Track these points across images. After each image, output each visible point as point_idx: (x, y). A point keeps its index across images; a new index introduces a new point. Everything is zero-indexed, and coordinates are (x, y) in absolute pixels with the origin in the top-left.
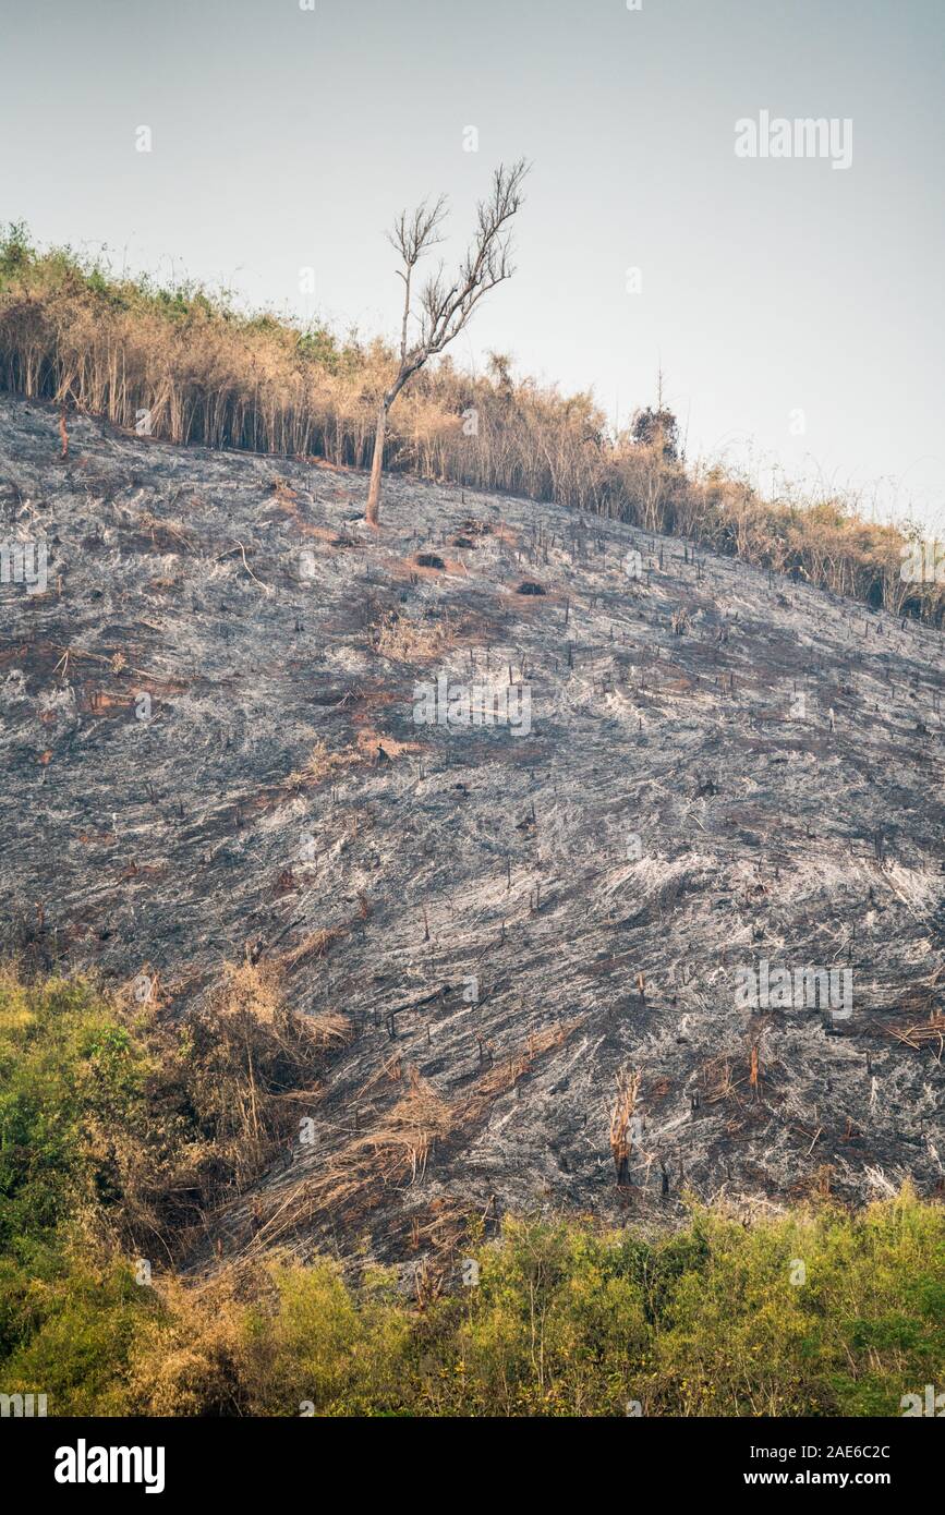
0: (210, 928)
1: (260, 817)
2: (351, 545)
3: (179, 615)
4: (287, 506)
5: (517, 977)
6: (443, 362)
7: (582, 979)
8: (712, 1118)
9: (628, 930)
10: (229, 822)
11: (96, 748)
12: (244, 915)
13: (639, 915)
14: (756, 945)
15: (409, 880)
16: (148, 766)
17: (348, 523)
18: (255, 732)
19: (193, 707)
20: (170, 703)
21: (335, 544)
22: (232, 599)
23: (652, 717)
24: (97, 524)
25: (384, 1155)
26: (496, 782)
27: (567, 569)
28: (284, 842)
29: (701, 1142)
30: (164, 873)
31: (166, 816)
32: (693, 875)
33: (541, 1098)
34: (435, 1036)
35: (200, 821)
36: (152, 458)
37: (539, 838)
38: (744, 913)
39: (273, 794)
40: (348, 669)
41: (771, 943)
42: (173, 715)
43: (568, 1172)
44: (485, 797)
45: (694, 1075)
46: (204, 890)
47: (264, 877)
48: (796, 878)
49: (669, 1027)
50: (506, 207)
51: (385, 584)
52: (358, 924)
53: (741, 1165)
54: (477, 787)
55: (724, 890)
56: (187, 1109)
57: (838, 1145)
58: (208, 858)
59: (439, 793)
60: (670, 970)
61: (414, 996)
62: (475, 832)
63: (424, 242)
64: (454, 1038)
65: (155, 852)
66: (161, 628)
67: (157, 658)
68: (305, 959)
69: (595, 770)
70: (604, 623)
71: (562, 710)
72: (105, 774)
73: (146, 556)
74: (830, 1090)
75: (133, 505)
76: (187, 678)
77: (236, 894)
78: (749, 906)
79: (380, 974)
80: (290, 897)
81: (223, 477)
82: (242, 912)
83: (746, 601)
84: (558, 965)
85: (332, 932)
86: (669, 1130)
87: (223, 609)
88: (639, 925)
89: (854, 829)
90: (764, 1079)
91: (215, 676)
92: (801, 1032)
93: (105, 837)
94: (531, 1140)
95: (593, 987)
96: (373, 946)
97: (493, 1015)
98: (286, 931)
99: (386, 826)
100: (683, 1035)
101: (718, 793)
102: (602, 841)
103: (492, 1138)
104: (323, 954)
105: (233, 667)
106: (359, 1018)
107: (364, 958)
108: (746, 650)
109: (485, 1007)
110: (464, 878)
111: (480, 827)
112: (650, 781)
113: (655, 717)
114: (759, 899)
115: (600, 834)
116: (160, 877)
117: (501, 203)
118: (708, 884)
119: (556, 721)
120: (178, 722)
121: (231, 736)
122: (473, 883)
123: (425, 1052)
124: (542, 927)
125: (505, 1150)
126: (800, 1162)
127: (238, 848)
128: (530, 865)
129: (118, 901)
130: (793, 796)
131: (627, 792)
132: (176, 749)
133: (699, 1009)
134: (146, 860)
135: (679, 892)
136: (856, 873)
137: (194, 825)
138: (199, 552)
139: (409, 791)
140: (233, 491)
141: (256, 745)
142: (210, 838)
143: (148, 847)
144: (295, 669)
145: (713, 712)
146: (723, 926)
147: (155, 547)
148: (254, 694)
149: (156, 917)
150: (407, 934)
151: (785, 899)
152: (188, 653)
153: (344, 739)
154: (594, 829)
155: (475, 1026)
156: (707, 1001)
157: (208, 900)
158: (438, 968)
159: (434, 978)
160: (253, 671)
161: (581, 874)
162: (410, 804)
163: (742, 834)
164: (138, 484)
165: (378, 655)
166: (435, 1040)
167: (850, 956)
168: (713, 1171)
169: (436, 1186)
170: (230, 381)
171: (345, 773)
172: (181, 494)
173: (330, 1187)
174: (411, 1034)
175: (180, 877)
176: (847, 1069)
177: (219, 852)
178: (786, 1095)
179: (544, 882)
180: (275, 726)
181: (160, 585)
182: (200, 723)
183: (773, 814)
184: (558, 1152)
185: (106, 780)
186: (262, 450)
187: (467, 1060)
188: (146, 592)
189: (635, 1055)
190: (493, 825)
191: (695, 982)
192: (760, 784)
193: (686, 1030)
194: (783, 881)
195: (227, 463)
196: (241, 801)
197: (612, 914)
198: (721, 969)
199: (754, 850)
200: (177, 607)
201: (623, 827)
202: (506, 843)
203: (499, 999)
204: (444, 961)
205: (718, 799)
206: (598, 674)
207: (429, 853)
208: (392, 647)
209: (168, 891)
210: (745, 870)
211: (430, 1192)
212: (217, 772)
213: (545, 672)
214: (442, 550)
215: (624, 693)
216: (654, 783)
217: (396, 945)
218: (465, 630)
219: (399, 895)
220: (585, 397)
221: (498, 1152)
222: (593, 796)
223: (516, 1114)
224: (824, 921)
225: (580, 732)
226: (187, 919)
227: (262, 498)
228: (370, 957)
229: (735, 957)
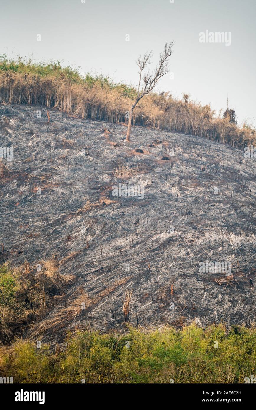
0: (47, 251)
1: (68, 220)
2: (119, 146)
3: (64, 165)
4: (106, 136)
5: (120, 265)
6: (169, 96)
7: (136, 265)
8: (157, 304)
9: (153, 252)
10: (59, 222)
11: (31, 201)
12: (57, 247)
13: (157, 248)
14: (186, 256)
15: (102, 238)
16: (43, 207)
17: (121, 140)
18: (74, 197)
19: (59, 190)
20: (54, 190)
21: (115, 146)
22: (80, 161)
23: (182, 193)
24: (51, 141)
25: (70, 313)
26: (133, 211)
27: (179, 153)
28: (72, 227)
29: (152, 310)
30: (39, 235)
31: (43, 220)
32: (174, 237)
33: (114, 298)
34: (95, 281)
35: (51, 222)
36: (73, 123)
37: (139, 226)
38: (186, 247)
39: (73, 214)
40: (105, 180)
41: (190, 256)
42: (54, 193)
43: (113, 318)
44: (128, 215)
45: (157, 292)
46: (48, 240)
47: (65, 237)
48: (203, 238)
49: (154, 278)
50: (168, 54)
51: (124, 157)
52: (85, 250)
53: (161, 317)
54: (127, 213)
55: (182, 241)
56: (27, 301)
57: (190, 311)
58: (51, 232)
59: (117, 214)
60: (160, 263)
61: (94, 270)
62: (123, 225)
63: (146, 63)
64: (100, 281)
65: (38, 230)
66: (58, 169)
67: (54, 177)
68: (69, 260)
69: (160, 208)
70: (183, 168)
71: (158, 192)
72: (32, 209)
73: (61, 150)
74: (192, 296)
75: (63, 136)
76: (61, 183)
77: (56, 242)
78: (187, 245)
79: (87, 264)
80: (70, 243)
81: (92, 128)
82: (56, 247)
83: (229, 162)
84: (132, 261)
85: (78, 252)
86: (145, 307)
87: (77, 164)
88: (157, 251)
89: (226, 224)
90: (175, 293)
91: (68, 182)
92: (190, 280)
93: (26, 226)
94: (107, 309)
95: (138, 268)
96: (87, 256)
97: (111, 275)
98: (67, 252)
99: (100, 223)
100: (157, 281)
101: (191, 215)
102: (155, 227)
103: (98, 309)
104: (75, 258)
105: (74, 180)
106: (78, 276)
107: (85, 259)
108: (221, 175)
109: (110, 273)
110: (116, 237)
111: (124, 224)
112: (174, 211)
113: (183, 194)
114: (191, 244)
115: (156, 226)
116: (37, 237)
117: (166, 53)
118: (178, 239)
119: (155, 195)
120: (55, 195)
121: (67, 198)
122: (118, 239)
123: (91, 285)
124: (132, 251)
125: (99, 312)
126: (177, 316)
127: (60, 229)
128: (134, 234)
129: (25, 243)
130: (212, 215)
131: (167, 214)
132: (52, 202)
133: (164, 274)
134: (35, 232)
135: (169, 242)
136: (221, 236)
137: (50, 223)
138: (76, 148)
139: (109, 214)
140: (92, 132)
141: (73, 201)
142: (52, 226)
143: (36, 229)
144: (90, 180)
145: (200, 192)
146: (179, 251)
147: (64, 147)
148: (77, 187)
149: (34, 248)
150: (97, 253)
151: (198, 244)
152: (63, 176)
153: (97, 199)
154: (154, 225)
155: (106, 278)
156: (167, 272)
157: (49, 243)
158: (102, 262)
159: (100, 265)
160: (79, 181)
161: (147, 237)
162: (108, 217)
163: (194, 226)
164: (66, 130)
165: (114, 177)
166: (95, 282)
167: (211, 259)
168: (153, 318)
169: (79, 322)
170: (99, 102)
171: (94, 208)
172: (77, 133)
173: (53, 322)
174: (90, 280)
175: (43, 237)
176: (199, 290)
177: (54, 230)
178: (179, 297)
179: (136, 239)
180: (80, 195)
181: (61, 157)
182: (60, 195)
183: (204, 220)
184: (113, 313)
185: (31, 210)
186: (107, 120)
187: (100, 287)
188: (57, 159)
189: (143, 286)
190: (127, 223)
191: (166, 266)
192: (204, 212)
193: (158, 279)
194: (199, 238)
195: (95, 124)
196: (64, 216)
197: (150, 248)
198: (174, 263)
199: (195, 230)
200: (64, 163)
201: (162, 224)
202: (130, 228)
203: (114, 271)
204: (104, 260)
205: (191, 216)
206: (173, 182)
207: (109, 231)
208: (118, 174)
209: (39, 241)
210: (190, 236)
211: (77, 324)
212: (61, 208)
213: (158, 181)
214: (145, 148)
215: (178, 187)
216: (175, 212)
217: (93, 256)
218: (141, 170)
219: (98, 242)
220: (208, 106)
221: (98, 313)
222: (157, 215)
223: (106, 302)
224: (207, 250)
225: (161, 197)
226: (42, 248)
227: (100, 134)
228: (86, 259)
229: (179, 259)
